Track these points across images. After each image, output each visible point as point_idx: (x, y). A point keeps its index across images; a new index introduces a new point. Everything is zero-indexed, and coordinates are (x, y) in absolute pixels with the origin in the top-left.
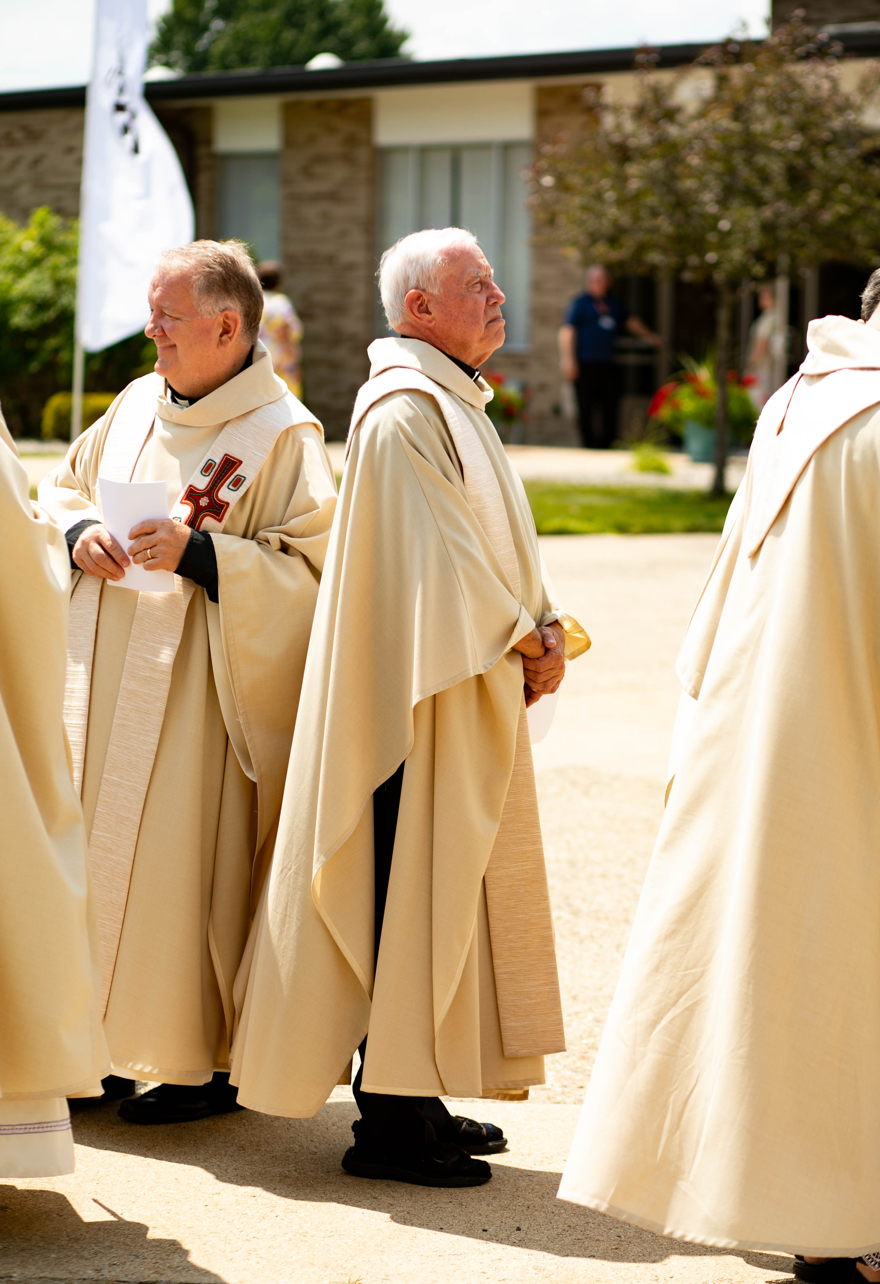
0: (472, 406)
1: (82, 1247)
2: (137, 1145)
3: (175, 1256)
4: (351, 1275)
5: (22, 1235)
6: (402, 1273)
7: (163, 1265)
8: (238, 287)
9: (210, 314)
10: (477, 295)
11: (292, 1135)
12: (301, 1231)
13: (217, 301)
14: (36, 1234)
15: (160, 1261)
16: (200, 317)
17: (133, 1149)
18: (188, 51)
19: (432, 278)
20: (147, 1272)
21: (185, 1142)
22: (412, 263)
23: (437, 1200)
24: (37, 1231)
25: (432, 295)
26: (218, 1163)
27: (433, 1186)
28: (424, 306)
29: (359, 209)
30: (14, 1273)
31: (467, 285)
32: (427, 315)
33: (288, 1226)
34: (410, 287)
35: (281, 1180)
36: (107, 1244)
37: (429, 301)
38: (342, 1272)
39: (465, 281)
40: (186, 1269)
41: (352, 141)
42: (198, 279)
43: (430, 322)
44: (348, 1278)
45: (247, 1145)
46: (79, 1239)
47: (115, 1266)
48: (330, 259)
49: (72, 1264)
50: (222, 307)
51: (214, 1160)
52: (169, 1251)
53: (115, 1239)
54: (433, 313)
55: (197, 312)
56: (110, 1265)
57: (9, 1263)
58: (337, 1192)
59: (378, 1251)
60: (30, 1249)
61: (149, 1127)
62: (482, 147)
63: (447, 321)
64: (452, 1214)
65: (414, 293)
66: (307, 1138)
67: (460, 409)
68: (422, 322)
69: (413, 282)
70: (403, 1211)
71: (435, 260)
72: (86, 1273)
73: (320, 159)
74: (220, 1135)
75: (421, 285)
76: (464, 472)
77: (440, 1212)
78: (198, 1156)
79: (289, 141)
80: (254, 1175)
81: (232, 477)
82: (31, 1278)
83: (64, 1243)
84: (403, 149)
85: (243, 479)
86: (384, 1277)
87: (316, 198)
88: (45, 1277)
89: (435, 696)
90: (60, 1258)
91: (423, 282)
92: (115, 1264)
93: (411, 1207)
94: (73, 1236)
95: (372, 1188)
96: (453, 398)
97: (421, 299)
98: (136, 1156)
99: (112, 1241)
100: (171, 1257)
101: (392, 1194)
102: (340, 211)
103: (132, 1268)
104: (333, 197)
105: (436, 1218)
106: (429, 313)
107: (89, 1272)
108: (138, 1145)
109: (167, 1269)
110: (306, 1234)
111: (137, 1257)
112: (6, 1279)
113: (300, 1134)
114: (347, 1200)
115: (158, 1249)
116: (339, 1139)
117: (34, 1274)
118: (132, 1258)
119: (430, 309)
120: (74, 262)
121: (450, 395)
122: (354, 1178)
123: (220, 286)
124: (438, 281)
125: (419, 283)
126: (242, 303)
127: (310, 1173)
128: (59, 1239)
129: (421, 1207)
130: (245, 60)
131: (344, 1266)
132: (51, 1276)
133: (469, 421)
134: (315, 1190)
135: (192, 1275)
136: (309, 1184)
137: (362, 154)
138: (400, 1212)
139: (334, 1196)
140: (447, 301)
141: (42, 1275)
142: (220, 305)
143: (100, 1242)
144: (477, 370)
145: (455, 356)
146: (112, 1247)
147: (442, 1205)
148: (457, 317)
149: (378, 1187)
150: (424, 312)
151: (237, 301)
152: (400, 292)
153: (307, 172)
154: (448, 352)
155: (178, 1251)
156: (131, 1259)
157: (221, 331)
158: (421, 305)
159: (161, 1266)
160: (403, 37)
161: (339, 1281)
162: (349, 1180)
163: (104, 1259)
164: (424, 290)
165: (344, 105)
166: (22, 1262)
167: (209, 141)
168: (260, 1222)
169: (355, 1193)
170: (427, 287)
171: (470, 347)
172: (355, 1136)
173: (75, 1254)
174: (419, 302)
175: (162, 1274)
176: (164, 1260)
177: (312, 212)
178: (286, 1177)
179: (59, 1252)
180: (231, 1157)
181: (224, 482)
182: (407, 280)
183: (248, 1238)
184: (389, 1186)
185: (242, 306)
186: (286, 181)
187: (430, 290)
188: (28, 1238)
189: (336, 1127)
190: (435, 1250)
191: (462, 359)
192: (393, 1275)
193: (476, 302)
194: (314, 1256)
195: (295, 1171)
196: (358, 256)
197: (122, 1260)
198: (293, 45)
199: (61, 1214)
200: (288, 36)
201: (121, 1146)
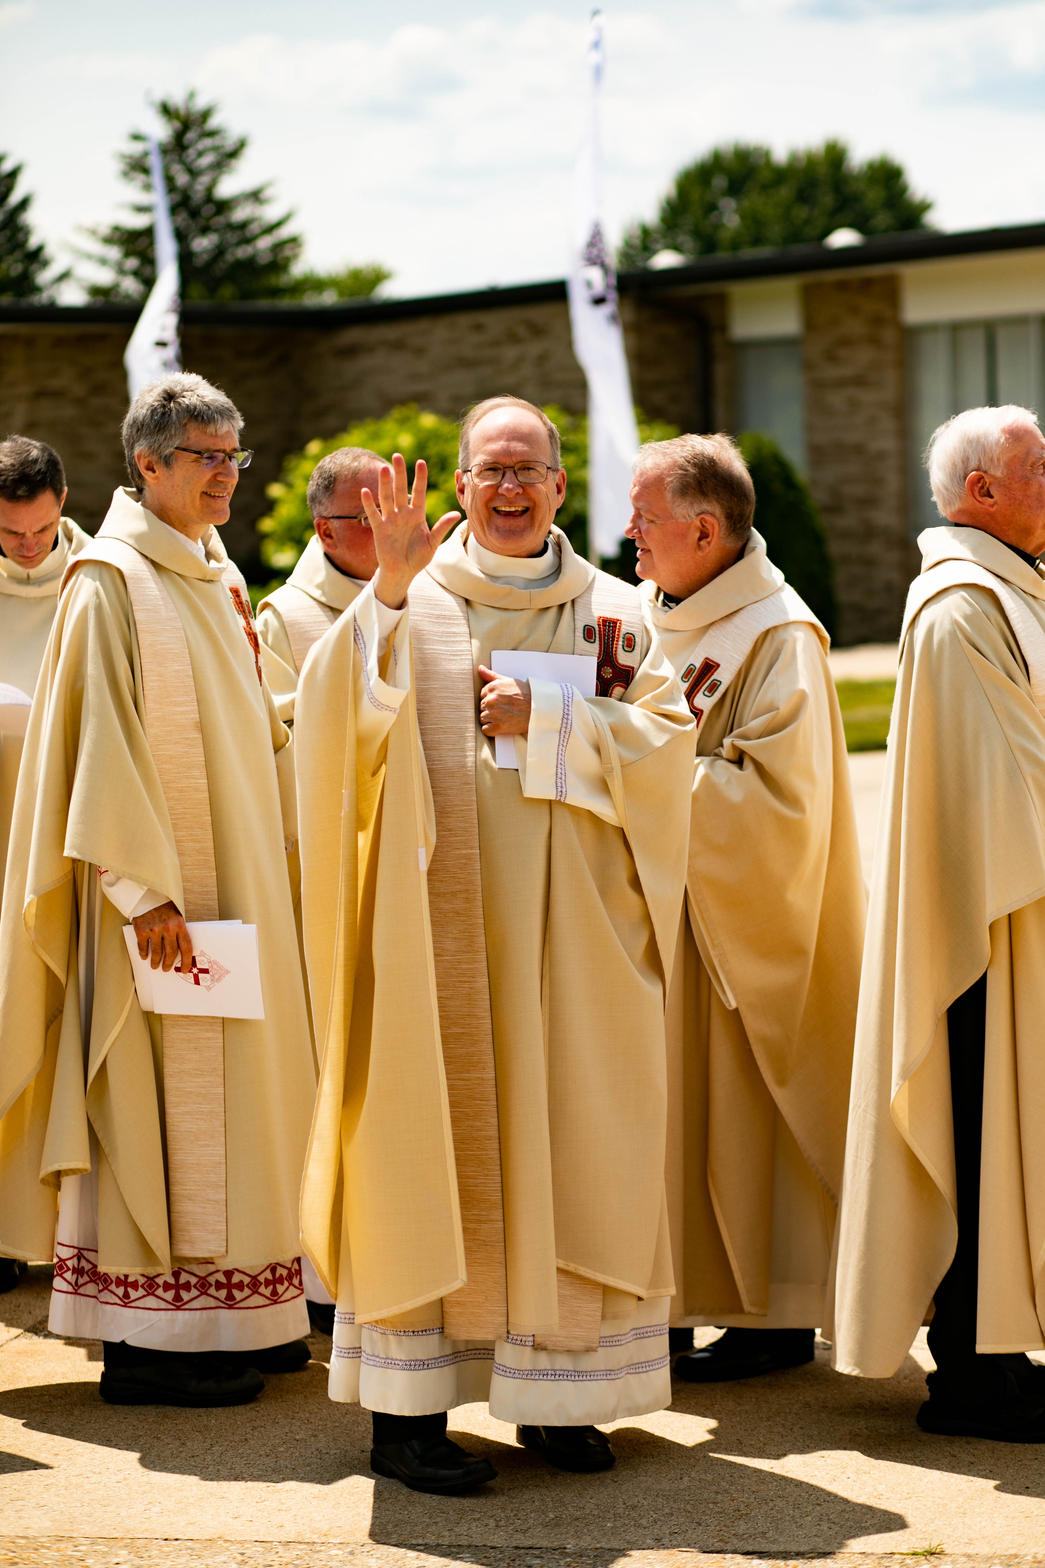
0: (1034, 597)
1: (640, 1515)
2: (693, 1404)
3: (740, 1522)
4: (931, 1539)
5: (574, 1503)
6: (987, 1537)
7: (728, 1532)
8: (716, 489)
9: (685, 517)
10: (1041, 477)
11: (861, 1390)
12: (875, 1494)
13: (692, 504)
14: (590, 1502)
15: (724, 1529)
16: (674, 521)
17: (690, 1408)
18: (697, 234)
19: (995, 459)
20: (711, 1541)
21: (745, 1400)
22: (971, 442)
23: (1021, 1456)
24: (591, 1498)
25: (994, 477)
26: (782, 1422)
27: (1016, 1442)
28: (985, 488)
29: (888, 393)
30: (569, 1544)
31: (1032, 466)
32: (990, 499)
33: (861, 1488)
34: (970, 468)
35: (851, 1439)
36: (667, 1510)
37: (990, 484)
38: (922, 1536)
39: (1030, 462)
40: (753, 1537)
41: (877, 321)
42: (672, 482)
43: (992, 506)
44: (928, 1543)
45: (813, 1401)
46: (636, 1507)
47: (675, 1535)
48: (859, 449)
49: (630, 1534)
50: (698, 511)
51: (778, 1419)
52: (734, 1518)
53: (675, 1506)
54: (995, 497)
55: (671, 515)
56: (671, 1534)
57: (561, 1534)
58: (913, 1450)
59: (960, 1513)
60: (584, 1518)
61: (706, 1384)
62: (1019, 321)
63: (1010, 505)
64: (1038, 1472)
65: (977, 475)
66: (877, 1393)
67: (1022, 602)
68: (983, 506)
69: (973, 464)
70: (985, 1470)
71: (999, 440)
72: (644, 1543)
73: (846, 342)
74: (783, 1392)
75: (983, 467)
76: (1030, 671)
77: (1025, 1470)
78: (761, 1415)
79: (810, 323)
80: (822, 1434)
81: (709, 682)
82: (587, 1549)
83: (621, 1511)
84: (932, 328)
85: (719, 683)
86: (967, 1541)
87: (841, 383)
88: (601, 1548)
89: (1009, 915)
90: (617, 1527)
91: (985, 464)
92: (676, 1533)
93: (993, 1465)
94: (630, 1503)
95: (950, 1445)
96: (1013, 590)
97: (982, 481)
98: (693, 1416)
99: (672, 1508)
100: (736, 1524)
101: (972, 1451)
102: (867, 396)
103: (694, 1536)
104: (859, 381)
105: (1021, 1476)
106: (992, 497)
107: (648, 1541)
108: (696, 1404)
109: (733, 1537)
110: (881, 1497)
111: (700, 1524)
112: (559, 1551)
113: (870, 1389)
114: (923, 1459)
115: (722, 1515)
116: (912, 1393)
117: (589, 1545)
118: (694, 1525)
119: (992, 493)
120: (584, 463)
121: (1010, 587)
122: (929, 1435)
123: (694, 489)
124: (1002, 463)
125: (980, 463)
126: (722, 506)
127: (882, 1431)
128: (615, 1507)
129: (1004, 1465)
130: (757, 241)
131: (924, 1530)
132: (608, 1546)
133: (1032, 615)
134: (889, 1449)
135: (759, 1543)
136: (882, 1443)
137: (889, 336)
138: (982, 1471)
139: (910, 1455)
140: (1011, 483)
141: (598, 1546)
142: (695, 508)
143: (659, 1510)
144: (1037, 558)
145: (1014, 544)
146: (672, 1515)
147: (1027, 1462)
148: (1022, 502)
149: (957, 1444)
150: (985, 496)
151: (715, 503)
152: (958, 474)
153: (831, 357)
154: (1006, 541)
155: (744, 1517)
156: (693, 1527)
157: (698, 535)
158: (982, 487)
159: (725, 1534)
160: (925, 207)
161: (918, 1546)
162: (925, 1437)
163: (664, 1527)
164: (985, 472)
165: (867, 284)
166: (576, 1532)
167: (723, 327)
168: (830, 1484)
169: (932, 1452)
170: (990, 468)
171: (1033, 534)
172: (930, 1390)
173: (633, 1523)
174: (980, 485)
175: (727, 1543)
176: (728, 1527)
177: (837, 399)
178: (857, 1435)
179: (615, 1520)
180: (796, 1414)
181: (701, 688)
182: (966, 460)
183: (819, 1502)
184: (968, 1443)
185: (722, 508)
186: (808, 366)
187: (992, 472)
188: (582, 1506)
189: (907, 1381)
190: (1021, 1510)
191: (1022, 547)
192: (977, 1539)
193: (1041, 486)
194: (891, 1520)
195: (866, 1428)
196: (887, 443)
197: (684, 1528)
198: (807, 222)
199: (616, 1480)
200: (801, 213)
201: (677, 1406)
